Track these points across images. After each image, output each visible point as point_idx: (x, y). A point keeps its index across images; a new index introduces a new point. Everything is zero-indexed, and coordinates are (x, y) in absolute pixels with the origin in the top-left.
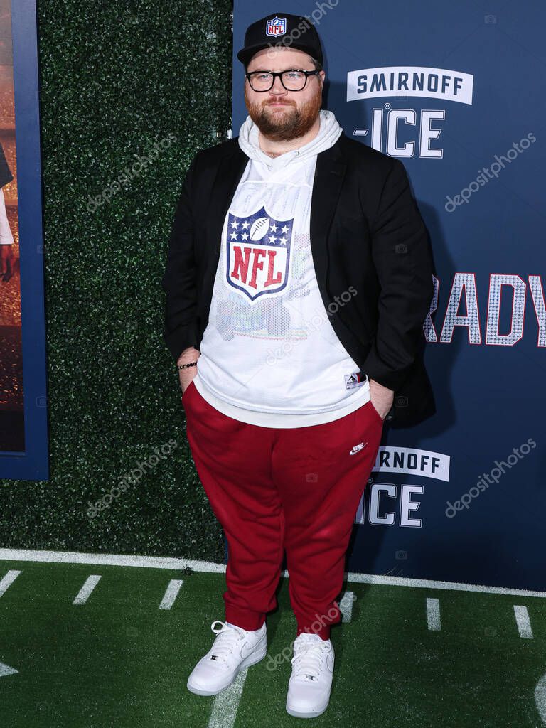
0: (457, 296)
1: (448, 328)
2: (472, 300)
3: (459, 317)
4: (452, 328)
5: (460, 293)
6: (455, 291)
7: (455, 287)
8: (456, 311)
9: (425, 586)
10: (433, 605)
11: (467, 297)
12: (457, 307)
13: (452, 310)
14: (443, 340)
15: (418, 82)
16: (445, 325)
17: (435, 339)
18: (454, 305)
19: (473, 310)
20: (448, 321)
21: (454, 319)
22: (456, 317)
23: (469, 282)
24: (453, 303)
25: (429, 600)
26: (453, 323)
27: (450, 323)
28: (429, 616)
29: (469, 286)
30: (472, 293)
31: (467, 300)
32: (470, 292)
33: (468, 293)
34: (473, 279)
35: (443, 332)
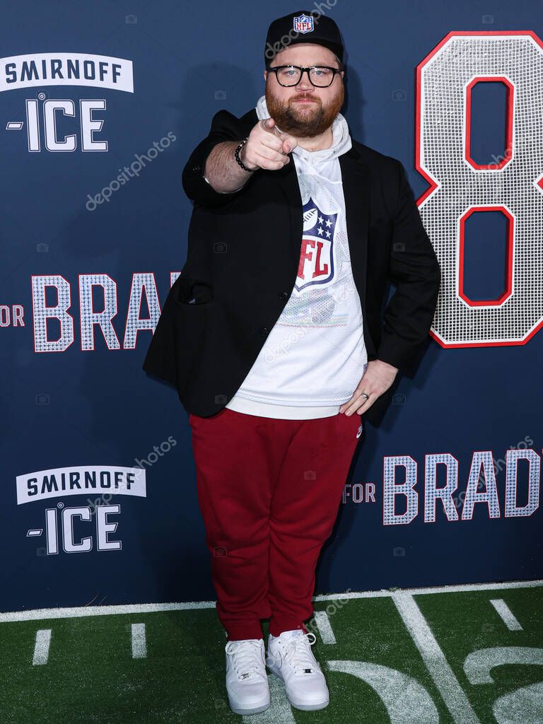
0: (137, 298)
1: (130, 333)
2: (153, 302)
3: (142, 321)
4: (135, 333)
5: (141, 294)
6: (135, 293)
7: (135, 289)
8: (138, 314)
9: (130, 612)
10: (138, 631)
11: (148, 298)
12: (138, 310)
13: (134, 314)
14: (126, 346)
15: (73, 69)
16: (127, 330)
17: (118, 346)
18: (135, 308)
19: (155, 311)
20: (130, 326)
21: (136, 323)
22: (138, 321)
23: (149, 282)
24: (133, 306)
25: (134, 626)
26: (136, 327)
27: (132, 327)
28: (134, 643)
29: (149, 287)
30: (153, 294)
31: (149, 302)
32: (151, 292)
33: (149, 294)
34: (153, 279)
35: (126, 337)
